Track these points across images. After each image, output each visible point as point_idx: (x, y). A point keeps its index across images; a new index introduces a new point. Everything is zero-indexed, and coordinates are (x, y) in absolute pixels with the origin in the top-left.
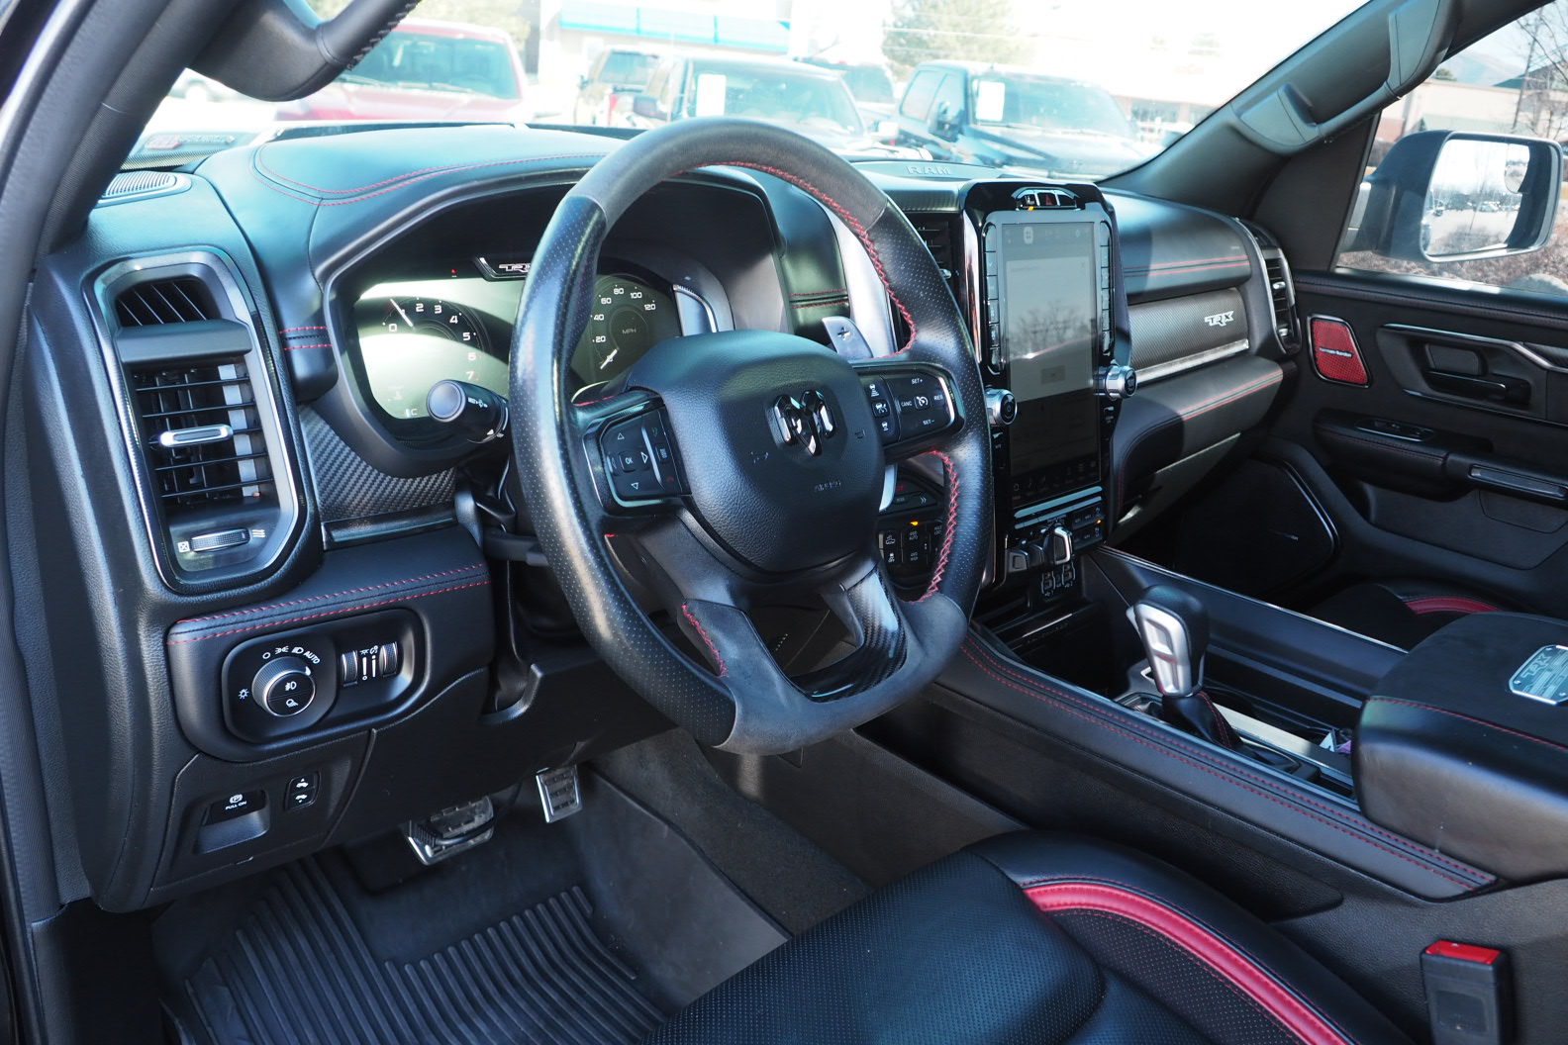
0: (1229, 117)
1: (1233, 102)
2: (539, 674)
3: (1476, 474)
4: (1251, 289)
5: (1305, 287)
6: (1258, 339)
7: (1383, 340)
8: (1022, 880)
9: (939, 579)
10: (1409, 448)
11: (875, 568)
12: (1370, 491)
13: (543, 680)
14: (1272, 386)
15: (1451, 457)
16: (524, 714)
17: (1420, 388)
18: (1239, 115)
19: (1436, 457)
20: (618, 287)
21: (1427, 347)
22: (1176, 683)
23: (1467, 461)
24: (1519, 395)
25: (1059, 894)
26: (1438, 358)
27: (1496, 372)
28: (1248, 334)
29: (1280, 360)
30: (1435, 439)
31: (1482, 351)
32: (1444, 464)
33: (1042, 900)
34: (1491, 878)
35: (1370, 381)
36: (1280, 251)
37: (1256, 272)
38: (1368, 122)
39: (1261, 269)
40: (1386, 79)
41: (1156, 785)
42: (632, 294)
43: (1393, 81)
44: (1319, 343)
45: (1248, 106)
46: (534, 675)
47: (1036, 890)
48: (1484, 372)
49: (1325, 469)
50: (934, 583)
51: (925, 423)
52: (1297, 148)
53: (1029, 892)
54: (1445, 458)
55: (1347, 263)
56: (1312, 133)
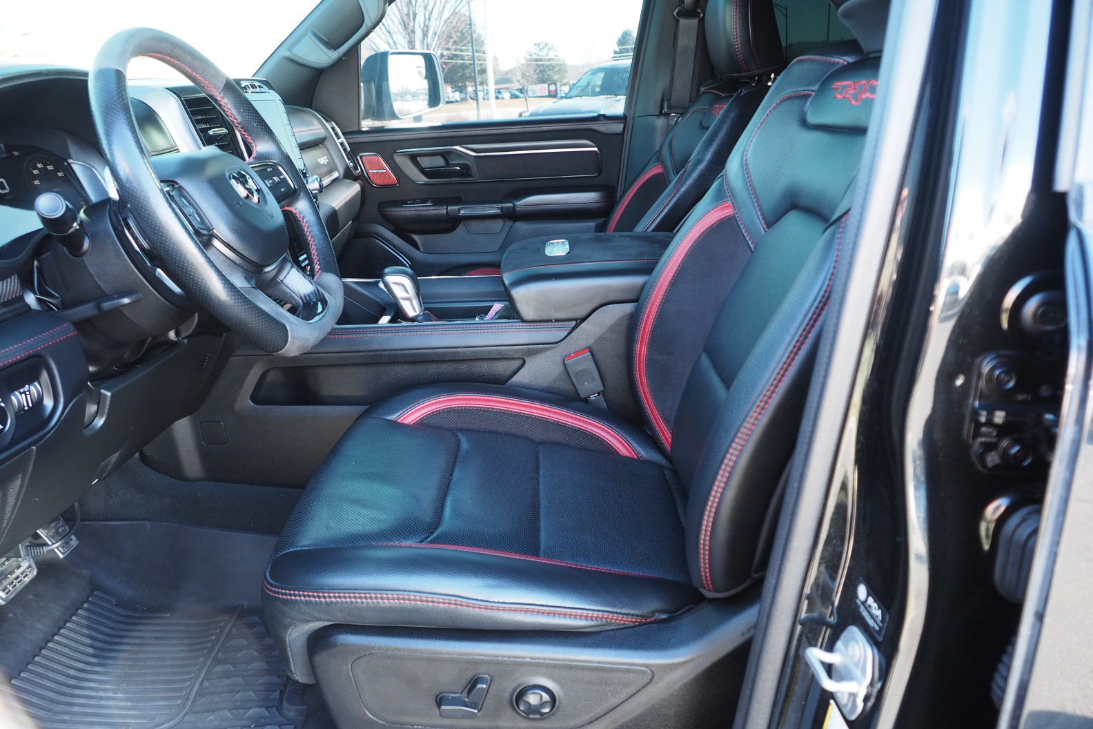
0: (284, 53)
1: (283, 45)
2: (109, 394)
3: (462, 212)
4: (327, 143)
5: (351, 141)
6: (342, 170)
7: (398, 159)
8: (392, 417)
9: (319, 267)
10: (430, 210)
11: (292, 266)
12: (416, 237)
13: (112, 397)
14: (357, 193)
15: (449, 208)
16: (103, 424)
17: (422, 179)
18: (290, 50)
19: (442, 211)
20: (39, 163)
21: (418, 158)
22: (415, 311)
23: (456, 208)
24: (466, 171)
25: (413, 414)
26: (425, 162)
27: (453, 163)
28: (336, 169)
29: (355, 179)
30: (438, 202)
31: (443, 155)
32: (447, 212)
33: (406, 422)
34: (574, 323)
35: (399, 182)
36: (333, 123)
37: (328, 135)
38: (355, 49)
39: (330, 133)
40: (363, 21)
41: (432, 351)
42: (48, 167)
43: (368, 22)
44: (367, 167)
45: (293, 45)
46: (105, 396)
47: (402, 418)
48: (448, 164)
49: (393, 232)
50: (317, 270)
51: (282, 190)
52: (329, 64)
53: (399, 421)
54: (447, 209)
55: (366, 124)
56: (334, 55)
